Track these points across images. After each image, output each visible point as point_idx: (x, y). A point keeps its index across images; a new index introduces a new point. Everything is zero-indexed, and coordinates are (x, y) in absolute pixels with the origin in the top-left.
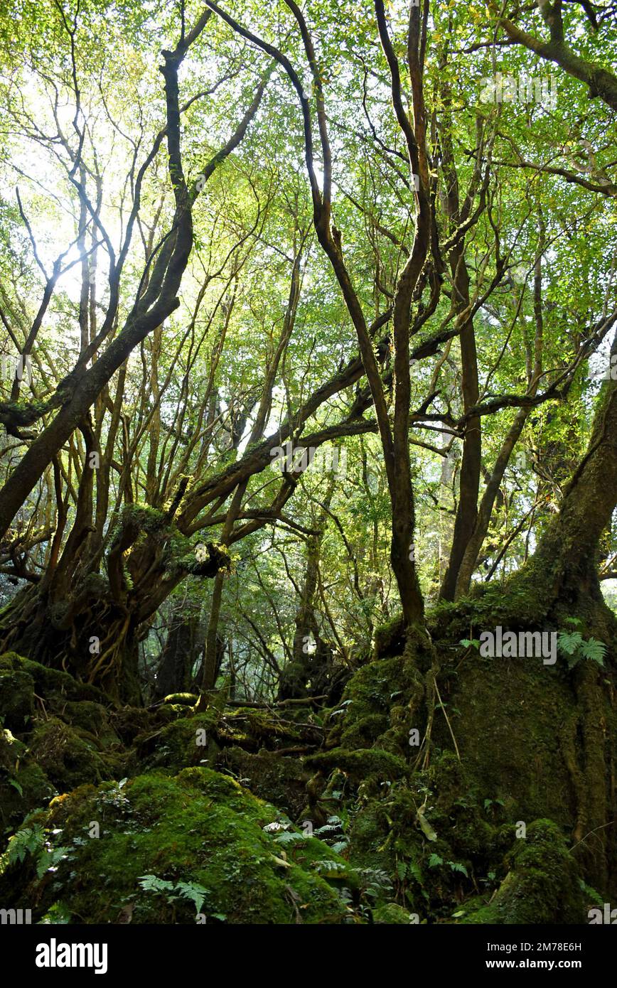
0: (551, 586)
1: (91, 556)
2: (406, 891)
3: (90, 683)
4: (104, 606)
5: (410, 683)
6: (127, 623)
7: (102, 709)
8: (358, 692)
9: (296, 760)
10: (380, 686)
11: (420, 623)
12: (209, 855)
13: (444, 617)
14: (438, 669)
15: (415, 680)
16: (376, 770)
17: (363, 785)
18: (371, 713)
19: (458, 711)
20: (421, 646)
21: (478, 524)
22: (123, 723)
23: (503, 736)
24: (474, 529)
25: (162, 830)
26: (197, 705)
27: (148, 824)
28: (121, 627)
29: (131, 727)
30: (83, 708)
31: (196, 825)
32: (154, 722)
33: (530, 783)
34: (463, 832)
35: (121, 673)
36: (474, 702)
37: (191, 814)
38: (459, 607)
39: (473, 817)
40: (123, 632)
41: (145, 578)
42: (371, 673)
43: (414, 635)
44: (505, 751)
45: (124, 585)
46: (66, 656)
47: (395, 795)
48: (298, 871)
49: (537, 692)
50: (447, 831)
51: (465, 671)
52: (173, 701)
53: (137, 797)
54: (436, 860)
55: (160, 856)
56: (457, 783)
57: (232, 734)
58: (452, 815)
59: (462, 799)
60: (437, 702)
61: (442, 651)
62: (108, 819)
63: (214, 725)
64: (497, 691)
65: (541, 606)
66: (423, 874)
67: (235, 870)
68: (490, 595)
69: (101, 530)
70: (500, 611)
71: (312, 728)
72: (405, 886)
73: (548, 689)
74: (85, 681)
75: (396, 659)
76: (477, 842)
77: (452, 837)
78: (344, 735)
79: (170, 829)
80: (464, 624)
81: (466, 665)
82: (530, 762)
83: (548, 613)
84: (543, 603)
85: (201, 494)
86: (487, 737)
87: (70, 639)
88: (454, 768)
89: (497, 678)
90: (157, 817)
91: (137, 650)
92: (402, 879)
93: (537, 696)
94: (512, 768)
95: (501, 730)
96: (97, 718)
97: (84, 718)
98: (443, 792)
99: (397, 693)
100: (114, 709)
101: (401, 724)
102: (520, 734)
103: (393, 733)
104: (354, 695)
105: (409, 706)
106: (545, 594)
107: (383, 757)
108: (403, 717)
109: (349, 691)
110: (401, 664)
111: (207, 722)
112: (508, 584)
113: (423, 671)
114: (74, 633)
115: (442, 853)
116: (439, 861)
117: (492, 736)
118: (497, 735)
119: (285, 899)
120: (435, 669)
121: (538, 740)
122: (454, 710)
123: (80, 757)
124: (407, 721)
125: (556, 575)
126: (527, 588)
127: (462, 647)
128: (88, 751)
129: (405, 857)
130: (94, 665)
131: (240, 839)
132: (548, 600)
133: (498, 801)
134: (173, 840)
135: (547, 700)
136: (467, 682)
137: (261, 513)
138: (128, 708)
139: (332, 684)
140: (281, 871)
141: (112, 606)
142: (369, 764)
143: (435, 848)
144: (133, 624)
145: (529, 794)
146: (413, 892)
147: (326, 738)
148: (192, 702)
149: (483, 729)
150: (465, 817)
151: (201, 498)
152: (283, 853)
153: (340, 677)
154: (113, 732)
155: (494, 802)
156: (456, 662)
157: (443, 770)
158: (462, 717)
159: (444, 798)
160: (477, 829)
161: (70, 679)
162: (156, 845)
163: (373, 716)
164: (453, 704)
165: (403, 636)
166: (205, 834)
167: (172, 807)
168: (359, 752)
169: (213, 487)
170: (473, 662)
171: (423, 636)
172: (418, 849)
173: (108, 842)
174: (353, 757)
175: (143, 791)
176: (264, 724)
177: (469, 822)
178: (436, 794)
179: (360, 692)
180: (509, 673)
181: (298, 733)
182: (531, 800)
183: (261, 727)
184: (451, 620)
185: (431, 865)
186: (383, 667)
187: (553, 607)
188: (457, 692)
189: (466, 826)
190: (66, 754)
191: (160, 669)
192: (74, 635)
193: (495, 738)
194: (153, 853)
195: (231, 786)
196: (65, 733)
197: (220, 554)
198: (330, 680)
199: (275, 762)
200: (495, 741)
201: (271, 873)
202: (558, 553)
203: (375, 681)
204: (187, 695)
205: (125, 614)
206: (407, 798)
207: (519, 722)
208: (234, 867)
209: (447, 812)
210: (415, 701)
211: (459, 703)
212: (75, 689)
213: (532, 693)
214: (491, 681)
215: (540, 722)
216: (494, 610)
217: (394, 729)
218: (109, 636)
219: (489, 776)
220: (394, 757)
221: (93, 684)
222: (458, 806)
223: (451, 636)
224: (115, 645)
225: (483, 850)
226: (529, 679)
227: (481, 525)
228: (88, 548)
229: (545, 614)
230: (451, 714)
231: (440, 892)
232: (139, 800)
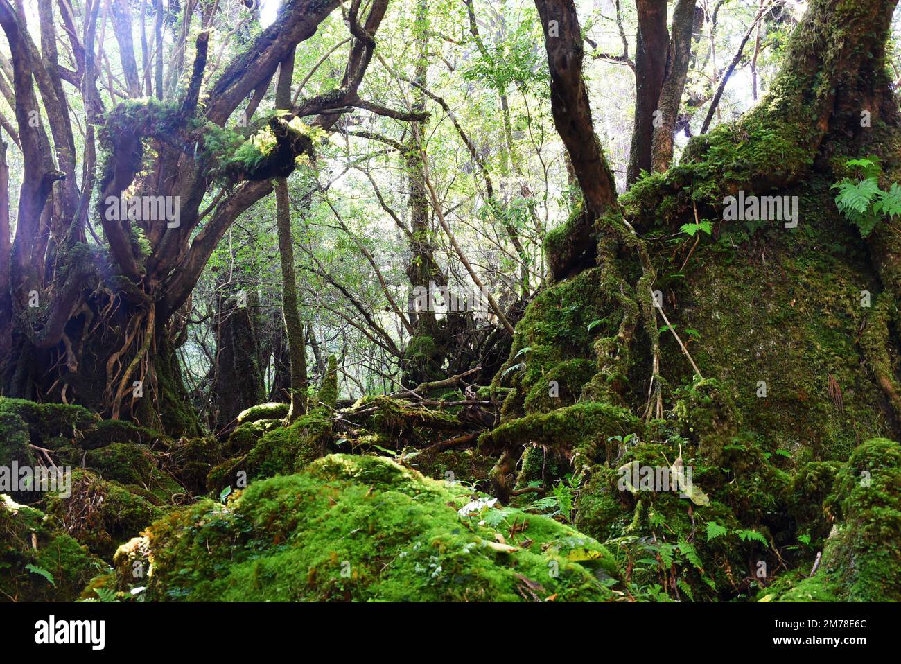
0: (814, 117)
1: (68, 223)
2: (679, 582)
3: (115, 418)
4: (108, 297)
5: (617, 303)
6: (152, 316)
7: (145, 450)
8: (536, 333)
9: (461, 454)
10: (569, 319)
11: (614, 212)
12: (388, 558)
13: (650, 197)
14: (654, 274)
15: (621, 296)
16: (591, 432)
17: (578, 454)
18: (563, 359)
19: (694, 332)
20: (621, 244)
21: (673, 57)
22: (182, 464)
23: (771, 356)
24: (667, 66)
25: (306, 542)
26: (290, 413)
27: (281, 539)
28: (144, 325)
29: (195, 466)
30: (113, 454)
31: (358, 521)
32: (229, 453)
33: (825, 418)
34: (746, 488)
35: (160, 396)
36: (716, 315)
37: (344, 511)
38: (670, 176)
39: (757, 463)
40: (149, 332)
41: (164, 242)
42: (550, 303)
43: (608, 231)
44: (778, 378)
45: (136, 247)
46: (66, 386)
47: (631, 453)
48: (525, 556)
49: (814, 283)
50: (722, 489)
51: (695, 271)
52: (253, 417)
53: (254, 508)
54: (714, 530)
55: (314, 576)
56: (723, 419)
57: (355, 437)
58: (726, 465)
59: (736, 440)
60: (661, 323)
61: (654, 250)
62: (216, 549)
63: (326, 428)
64: (750, 293)
65: (802, 152)
66: (699, 553)
67: (434, 569)
68: (716, 149)
69: (72, 176)
70: (737, 170)
71: (474, 404)
72: (676, 576)
73: (830, 276)
74: (107, 416)
75: (584, 274)
76: (770, 498)
77: (732, 496)
78: (528, 399)
79: (318, 536)
80: (682, 202)
81: (696, 262)
82: (820, 388)
83: (814, 160)
84: (804, 145)
85: (223, 90)
86: (746, 363)
87: (65, 359)
88: (715, 398)
89: (746, 273)
90: (294, 525)
91: (175, 361)
92: (669, 566)
93: (815, 290)
94: (793, 401)
95: (767, 349)
96: (140, 463)
97: (119, 467)
98: (706, 435)
99: (597, 322)
100: (164, 448)
101: (614, 362)
102: (796, 349)
103: (604, 377)
104: (532, 339)
105: (621, 335)
106: (806, 131)
107: (597, 412)
108: (615, 353)
109: (521, 336)
110: (596, 279)
111: (316, 425)
112: (744, 126)
113: (633, 283)
114: (69, 348)
115: (721, 521)
116: (722, 530)
117: (754, 359)
118: (761, 358)
119: (519, 594)
120: (649, 274)
121: (827, 354)
122: (688, 331)
123: (131, 515)
124: (622, 357)
125: (822, 97)
126: (776, 127)
127: (685, 235)
128: (141, 505)
129: (666, 535)
130: (115, 391)
131: (429, 527)
132: (812, 140)
133: (780, 451)
134: (327, 549)
135: (831, 292)
136: (701, 287)
137: (326, 102)
138: (184, 441)
139: (481, 356)
140: (502, 559)
141: (122, 294)
142: (579, 425)
143: (709, 514)
144: (161, 320)
145: (826, 434)
146: (688, 583)
147: (499, 414)
148: (282, 413)
149: (739, 351)
150: (745, 465)
151: (225, 97)
152: (499, 536)
153: (492, 343)
154: (170, 479)
155: (775, 455)
156: (679, 262)
157: (699, 403)
158: (703, 340)
159: (708, 443)
160: (767, 479)
161: (83, 413)
162: (303, 565)
163: (566, 363)
164: (686, 324)
165: (592, 235)
166: (374, 532)
167: (314, 507)
168: (559, 412)
169: (239, 74)
170: (706, 256)
171: (621, 228)
172: (684, 521)
173: (225, 581)
174: (553, 419)
175: (261, 496)
176: (402, 410)
177: (753, 471)
178: (694, 441)
179: (540, 333)
180: (765, 263)
181: (454, 416)
182: (831, 442)
183: (399, 414)
184: (661, 199)
185: (710, 537)
186: (566, 291)
187: (821, 149)
188: (689, 305)
189: (748, 478)
190: (107, 517)
191: (215, 389)
192: (70, 352)
193: (760, 361)
194: (302, 576)
195: (391, 469)
196: (97, 487)
197: (293, 133)
198: (477, 351)
199: (430, 463)
200: (761, 366)
201: (490, 562)
202: (821, 61)
203: (558, 313)
204: (272, 406)
205: (146, 303)
206: (653, 453)
207: (793, 332)
208: (432, 565)
209: (715, 462)
210: (627, 327)
211: (694, 321)
212: (95, 427)
213: (806, 285)
214: (737, 280)
215: (825, 327)
216: (727, 170)
217: (603, 371)
218: (128, 342)
219: (759, 419)
220: (614, 409)
221: (121, 418)
222: (732, 450)
223: (664, 223)
224: (141, 353)
225: (782, 506)
226: (797, 264)
227: (678, 59)
228: (57, 209)
229: (811, 162)
230: (685, 338)
231: (729, 575)
232: (257, 511)
